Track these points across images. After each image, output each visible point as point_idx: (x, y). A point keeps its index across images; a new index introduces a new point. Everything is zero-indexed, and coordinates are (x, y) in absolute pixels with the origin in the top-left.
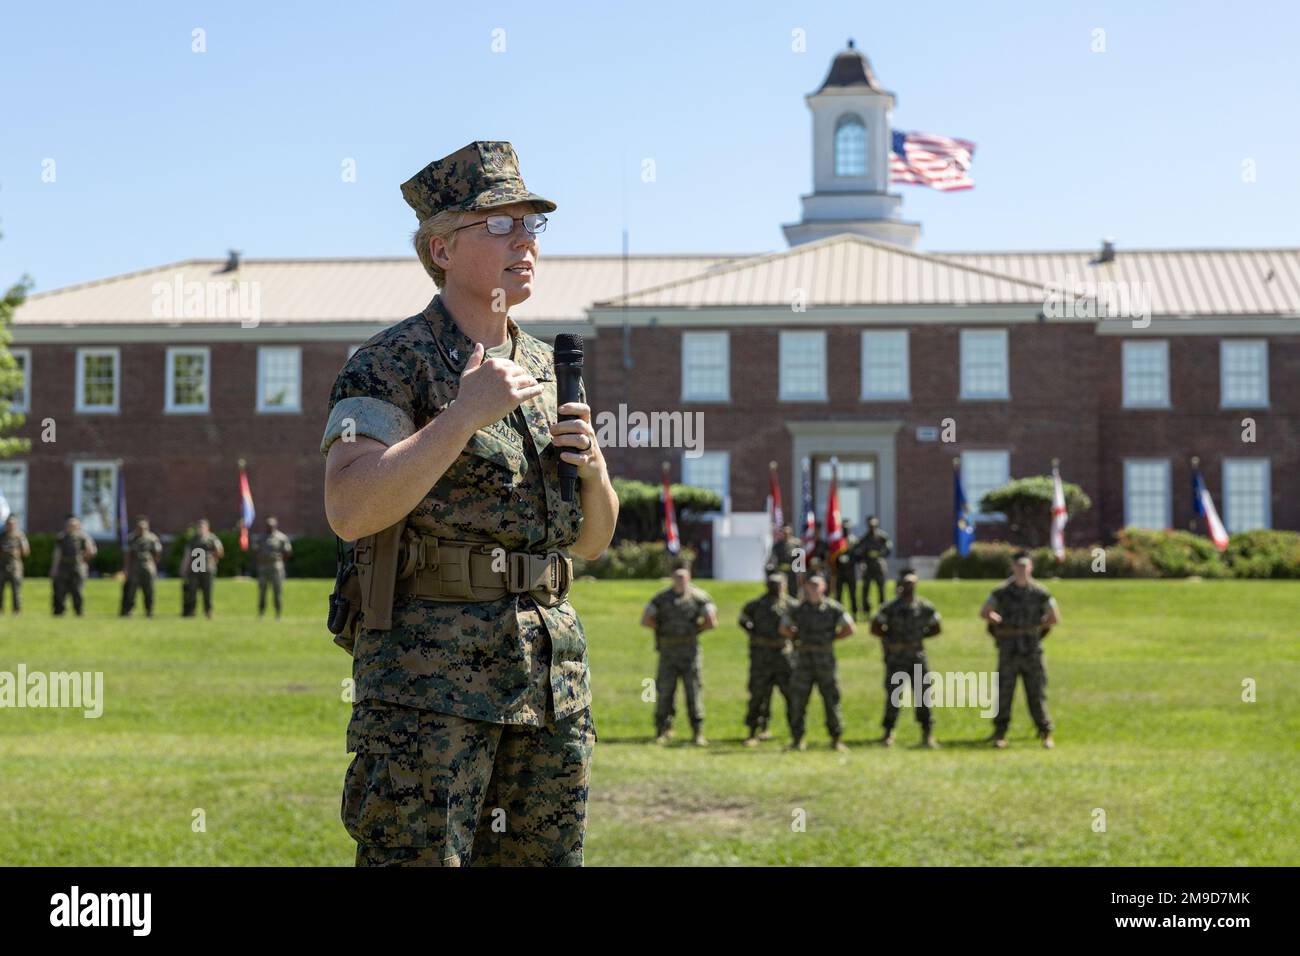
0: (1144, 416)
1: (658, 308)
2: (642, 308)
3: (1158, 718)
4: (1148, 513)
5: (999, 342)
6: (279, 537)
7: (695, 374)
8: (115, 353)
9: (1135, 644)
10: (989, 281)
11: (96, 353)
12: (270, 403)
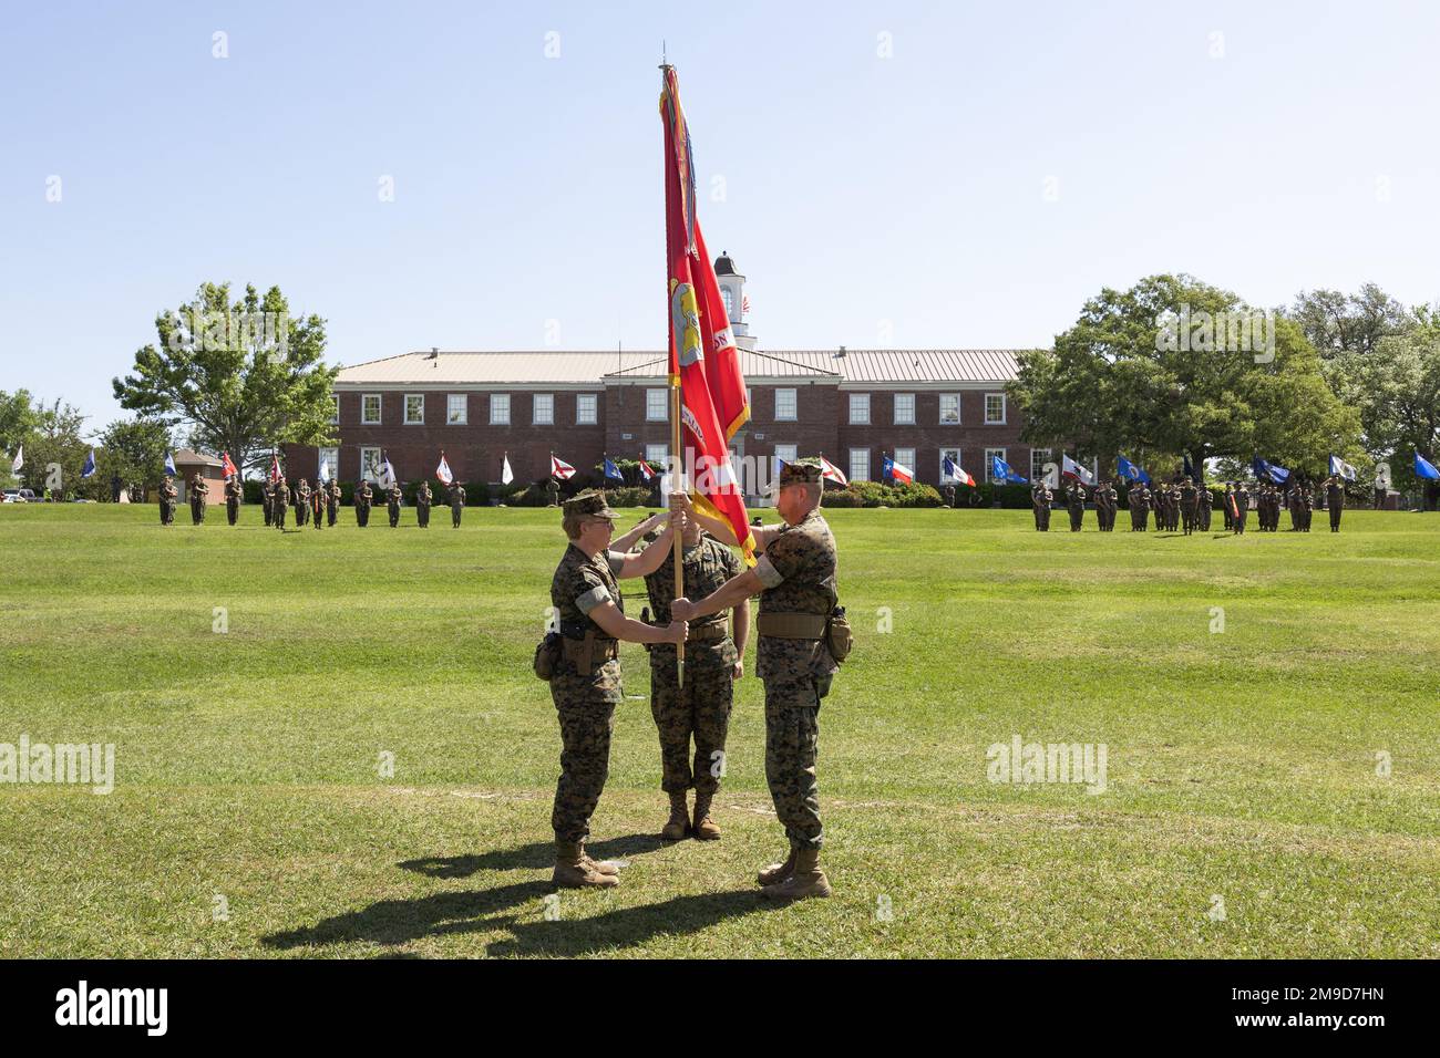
0: (859, 428)
1: (635, 377)
2: (627, 377)
3: (876, 584)
4: (859, 473)
5: (793, 394)
6: (460, 489)
7: (652, 408)
8: (379, 396)
9: (861, 543)
10: (802, 368)
11: (370, 396)
12: (453, 420)
